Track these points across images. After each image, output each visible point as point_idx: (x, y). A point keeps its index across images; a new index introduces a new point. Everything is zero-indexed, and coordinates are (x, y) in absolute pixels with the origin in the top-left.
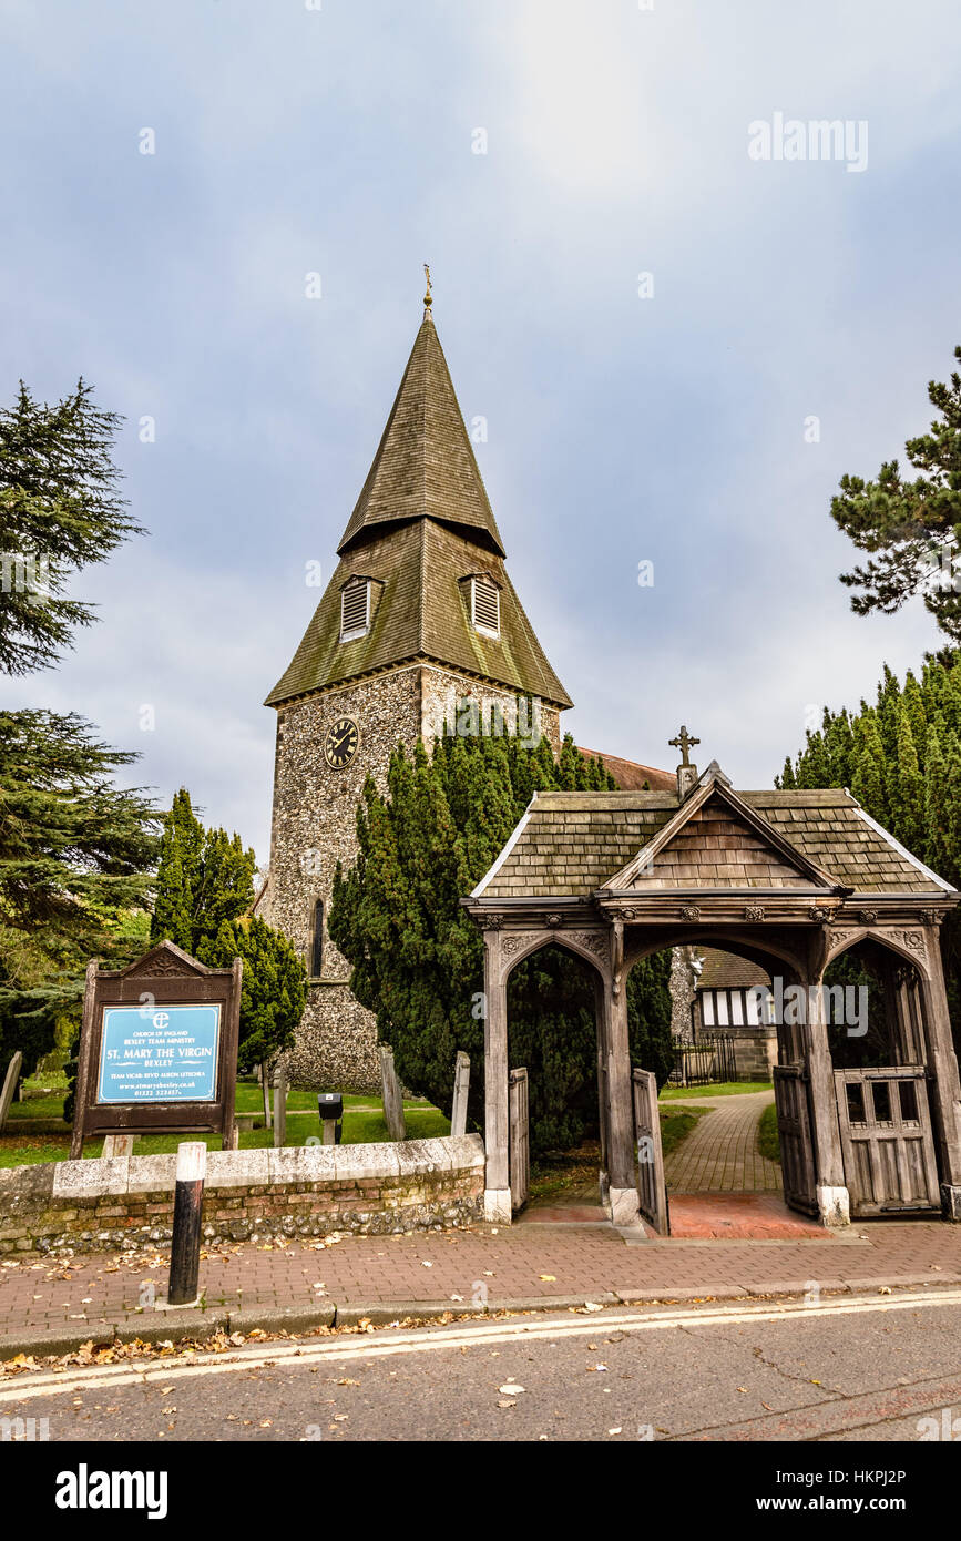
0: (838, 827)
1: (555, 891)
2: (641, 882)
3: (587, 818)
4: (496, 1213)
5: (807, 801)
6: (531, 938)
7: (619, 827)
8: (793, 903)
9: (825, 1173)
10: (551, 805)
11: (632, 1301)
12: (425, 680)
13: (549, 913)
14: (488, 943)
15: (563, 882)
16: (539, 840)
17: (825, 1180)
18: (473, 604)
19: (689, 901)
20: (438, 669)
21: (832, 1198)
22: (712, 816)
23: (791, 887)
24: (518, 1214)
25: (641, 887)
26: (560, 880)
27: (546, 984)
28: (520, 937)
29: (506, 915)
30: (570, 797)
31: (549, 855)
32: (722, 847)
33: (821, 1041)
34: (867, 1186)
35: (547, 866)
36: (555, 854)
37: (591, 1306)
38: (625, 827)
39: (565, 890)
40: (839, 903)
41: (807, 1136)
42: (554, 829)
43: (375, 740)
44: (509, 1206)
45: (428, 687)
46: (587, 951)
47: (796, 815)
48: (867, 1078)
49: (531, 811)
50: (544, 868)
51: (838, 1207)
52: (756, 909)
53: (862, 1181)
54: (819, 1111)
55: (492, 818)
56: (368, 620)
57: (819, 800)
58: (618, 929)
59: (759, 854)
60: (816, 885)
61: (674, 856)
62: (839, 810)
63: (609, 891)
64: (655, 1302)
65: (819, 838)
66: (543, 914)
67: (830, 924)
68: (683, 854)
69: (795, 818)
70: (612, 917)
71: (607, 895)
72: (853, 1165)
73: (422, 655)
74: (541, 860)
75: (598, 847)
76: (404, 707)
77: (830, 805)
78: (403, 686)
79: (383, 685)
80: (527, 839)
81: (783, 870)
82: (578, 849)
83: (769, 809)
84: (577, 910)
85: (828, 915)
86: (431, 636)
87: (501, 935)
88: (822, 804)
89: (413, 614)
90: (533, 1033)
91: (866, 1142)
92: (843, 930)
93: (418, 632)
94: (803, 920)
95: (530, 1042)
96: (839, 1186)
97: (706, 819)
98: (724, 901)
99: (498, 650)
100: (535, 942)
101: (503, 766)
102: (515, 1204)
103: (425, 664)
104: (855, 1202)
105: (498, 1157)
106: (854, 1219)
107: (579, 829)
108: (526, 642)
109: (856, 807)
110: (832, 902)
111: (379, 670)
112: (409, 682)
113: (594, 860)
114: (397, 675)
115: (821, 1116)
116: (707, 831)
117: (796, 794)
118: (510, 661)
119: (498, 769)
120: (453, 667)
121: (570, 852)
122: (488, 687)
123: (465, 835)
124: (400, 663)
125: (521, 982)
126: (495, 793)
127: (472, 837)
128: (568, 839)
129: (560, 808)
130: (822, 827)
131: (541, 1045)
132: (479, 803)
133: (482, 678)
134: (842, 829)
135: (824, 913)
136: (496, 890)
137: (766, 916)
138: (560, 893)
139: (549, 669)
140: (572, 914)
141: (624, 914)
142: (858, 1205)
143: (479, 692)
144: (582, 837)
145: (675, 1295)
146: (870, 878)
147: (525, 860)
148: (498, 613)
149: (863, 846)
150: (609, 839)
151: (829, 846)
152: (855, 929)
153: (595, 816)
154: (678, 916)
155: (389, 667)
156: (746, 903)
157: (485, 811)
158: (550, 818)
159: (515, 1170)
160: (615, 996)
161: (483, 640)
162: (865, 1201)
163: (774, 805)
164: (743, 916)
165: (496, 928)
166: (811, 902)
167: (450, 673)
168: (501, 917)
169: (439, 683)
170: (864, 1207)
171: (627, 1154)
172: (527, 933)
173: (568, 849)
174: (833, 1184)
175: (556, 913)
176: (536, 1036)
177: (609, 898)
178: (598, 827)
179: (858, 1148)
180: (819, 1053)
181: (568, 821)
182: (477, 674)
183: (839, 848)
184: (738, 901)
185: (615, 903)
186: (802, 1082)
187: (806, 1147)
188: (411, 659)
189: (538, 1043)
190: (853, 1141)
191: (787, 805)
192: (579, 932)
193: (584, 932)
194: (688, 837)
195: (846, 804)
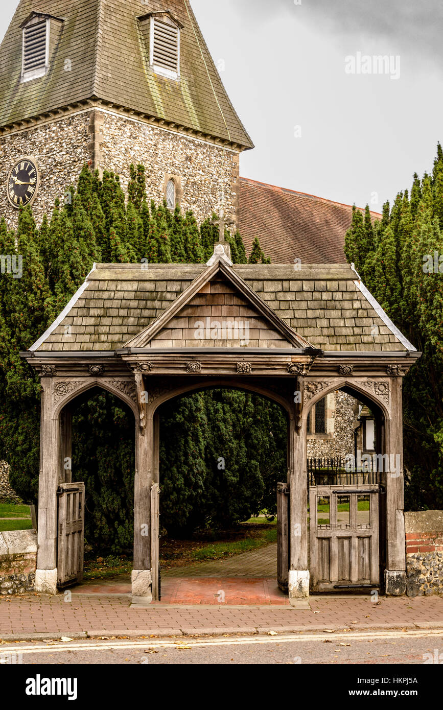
0: (338, 296)
1: (97, 346)
2: (156, 342)
3: (135, 286)
4: (43, 586)
5: (318, 274)
6: (79, 383)
7: (159, 294)
8: (273, 360)
9: (294, 561)
10: (106, 275)
11: (96, 637)
12: (98, 123)
13: (91, 364)
14: (44, 386)
15: (105, 340)
16: (92, 304)
17: (293, 566)
18: (152, 45)
19: (193, 357)
20: (113, 112)
21: (298, 578)
22: (218, 290)
23: (273, 348)
24: (62, 587)
25: (156, 346)
26: (103, 338)
27: (119, 418)
28: (69, 383)
29: (57, 365)
30: (123, 268)
31: (99, 316)
32: (224, 314)
33: (301, 464)
34: (326, 571)
35: (95, 326)
36: (103, 316)
37: (64, 639)
38: (164, 294)
39: (106, 346)
40: (309, 360)
41: (285, 535)
42: (105, 295)
43: (52, 181)
44: (55, 582)
45: (101, 130)
46: (122, 394)
47: (307, 286)
48: (334, 492)
49: (89, 280)
50: (93, 328)
51: (300, 585)
52: (245, 364)
53: (323, 567)
54: (293, 516)
55: (76, 280)
56: (47, 60)
57: (328, 274)
58: (138, 378)
59: (253, 321)
60: (293, 346)
61: (185, 321)
62: (344, 282)
63: (128, 349)
64: (113, 638)
65: (321, 305)
66: (87, 365)
67: (305, 376)
68: (192, 320)
69: (305, 288)
70: (133, 369)
71: (126, 352)
72: (317, 555)
73: (95, 99)
74: (92, 321)
75: (139, 311)
76: (79, 150)
77: (336, 277)
78: (78, 128)
79: (60, 127)
80: (82, 303)
81: (270, 334)
82: (123, 312)
83: (286, 280)
84: (114, 362)
85: (302, 369)
86: (105, 79)
87: (54, 381)
88: (329, 277)
89: (88, 57)
90: (114, 456)
91: (329, 539)
92: (326, 380)
93: (92, 75)
94: (283, 373)
95: (112, 463)
96: (303, 570)
97: (213, 292)
98: (220, 358)
99: (177, 91)
100: (82, 386)
101: (90, 235)
102: (60, 580)
103: (98, 108)
104: (315, 581)
105: (47, 546)
106: (312, 593)
107: (127, 295)
108: (207, 83)
109: (357, 279)
110: (305, 360)
111: (55, 112)
112: (83, 125)
113: (135, 321)
114: (73, 118)
115: (295, 519)
116: (213, 301)
117: (311, 268)
118: (189, 102)
119: (85, 238)
120: (127, 110)
121: (116, 314)
122: (165, 129)
123: (54, 294)
124: (74, 106)
125: (100, 415)
126: (80, 259)
127: (61, 296)
128: (116, 303)
129: (113, 277)
130: (325, 296)
131: (121, 465)
132: (66, 268)
133: (158, 120)
134: (341, 298)
135: (298, 368)
136: (51, 345)
137: (253, 369)
138: (102, 348)
139: (231, 109)
140: (110, 365)
141: (141, 367)
142: (317, 583)
143: (156, 134)
144: (128, 302)
145: (128, 634)
146: (352, 339)
147: (78, 321)
148: (178, 53)
149: (354, 312)
150: (150, 304)
151: (327, 312)
152: (336, 379)
153: (142, 285)
154: (185, 369)
155: (65, 109)
156: (237, 359)
157: (72, 274)
158: (104, 286)
159: (61, 556)
160: (141, 429)
161: (161, 81)
162: (323, 581)
163: (290, 277)
164: (236, 369)
165: (51, 375)
166: (288, 360)
167: (124, 116)
168: (53, 366)
169: (113, 126)
170: (321, 584)
171: (144, 546)
172: (75, 379)
173: (114, 312)
174: (299, 568)
175: (97, 364)
176: (117, 458)
177: (129, 355)
178: (142, 294)
179: (322, 543)
180: (298, 474)
181: (119, 288)
182: (152, 116)
183: (334, 313)
184: (230, 358)
185: (133, 358)
186: (286, 495)
187: (283, 542)
188: (84, 103)
189: (118, 464)
190: (318, 538)
191: (301, 278)
192: (117, 379)
193: (121, 379)
194: (198, 306)
195: (350, 277)
